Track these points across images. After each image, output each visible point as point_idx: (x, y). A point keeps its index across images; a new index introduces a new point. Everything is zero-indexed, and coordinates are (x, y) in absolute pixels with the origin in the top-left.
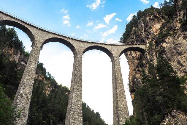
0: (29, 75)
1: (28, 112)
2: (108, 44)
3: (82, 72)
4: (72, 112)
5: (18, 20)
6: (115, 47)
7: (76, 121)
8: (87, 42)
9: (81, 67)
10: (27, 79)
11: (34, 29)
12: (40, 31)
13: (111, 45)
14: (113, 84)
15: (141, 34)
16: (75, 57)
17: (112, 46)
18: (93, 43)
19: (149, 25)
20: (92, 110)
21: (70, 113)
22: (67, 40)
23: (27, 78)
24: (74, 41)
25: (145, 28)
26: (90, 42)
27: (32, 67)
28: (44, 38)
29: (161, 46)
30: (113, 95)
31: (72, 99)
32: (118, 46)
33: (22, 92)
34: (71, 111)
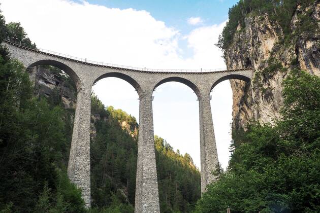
0: (83, 140)
1: (90, 189)
2: (192, 73)
3: (153, 125)
4: (144, 184)
5: (54, 56)
6: (203, 75)
7: (150, 195)
8: (157, 72)
9: (152, 117)
10: (81, 146)
11: (76, 64)
12: (86, 66)
13: (196, 73)
14: (201, 138)
15: (248, 49)
16: (140, 100)
17: (199, 75)
18: (167, 73)
19: (258, 35)
20: (175, 151)
21: (142, 184)
22: (127, 74)
23: (80, 144)
24: (137, 74)
25: (253, 41)
26: (162, 73)
27: (84, 127)
28: (92, 77)
29: (269, 84)
30: (201, 154)
31: (142, 166)
32: (209, 75)
33: (78, 164)
34: (142, 182)
